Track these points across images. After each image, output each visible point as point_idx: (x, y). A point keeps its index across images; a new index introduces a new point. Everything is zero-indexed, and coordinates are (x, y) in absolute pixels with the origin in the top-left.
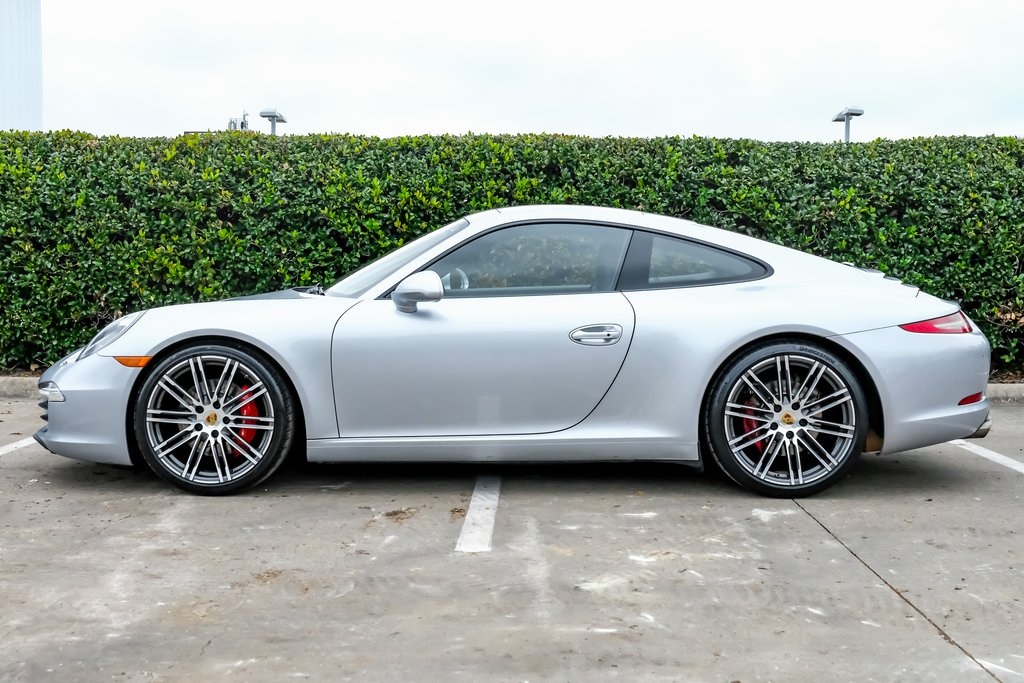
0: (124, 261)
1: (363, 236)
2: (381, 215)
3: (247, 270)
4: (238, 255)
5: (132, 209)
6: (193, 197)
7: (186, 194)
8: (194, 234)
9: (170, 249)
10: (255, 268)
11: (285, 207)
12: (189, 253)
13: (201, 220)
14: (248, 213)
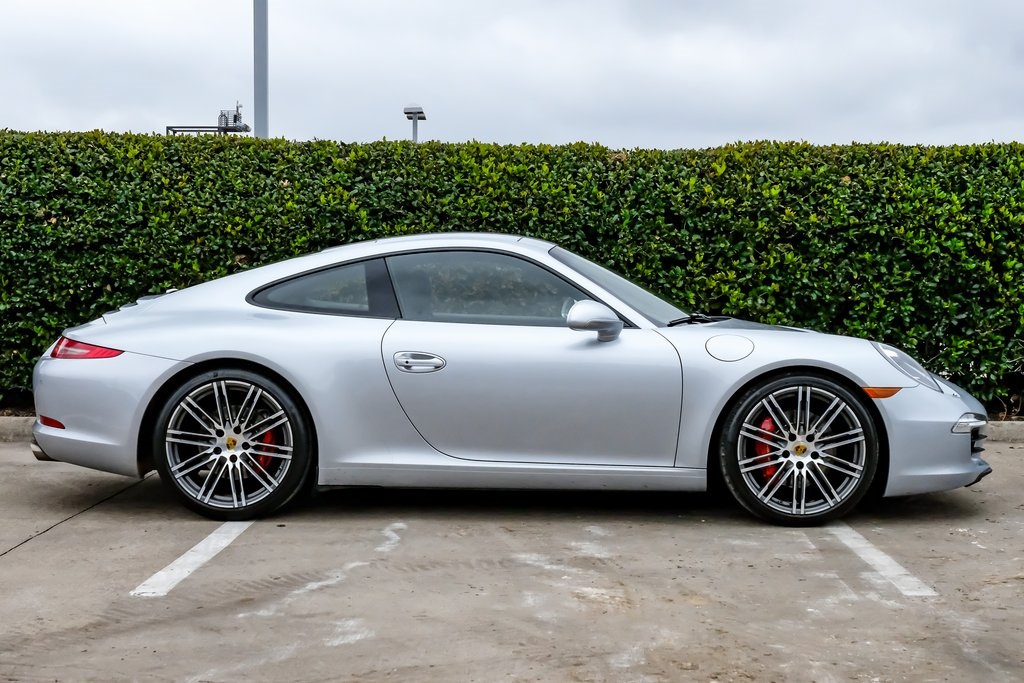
0: (679, 289)
1: (943, 258)
2: (964, 234)
3: (814, 297)
4: (805, 281)
5: (684, 232)
6: (754, 217)
7: (745, 214)
8: (752, 258)
9: (732, 275)
10: (824, 295)
11: (855, 226)
12: (750, 279)
13: (763, 241)
14: (814, 234)
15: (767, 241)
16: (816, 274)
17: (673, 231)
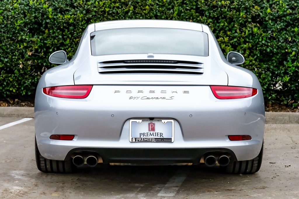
6: (238, 10)
7: (234, 8)
8: (238, 31)
9: (226, 39)
10: (273, 49)
11: (290, 14)
12: (236, 41)
13: (243, 22)
14: (269, 19)
15: (245, 22)
16: (270, 39)
17: (199, 17)
